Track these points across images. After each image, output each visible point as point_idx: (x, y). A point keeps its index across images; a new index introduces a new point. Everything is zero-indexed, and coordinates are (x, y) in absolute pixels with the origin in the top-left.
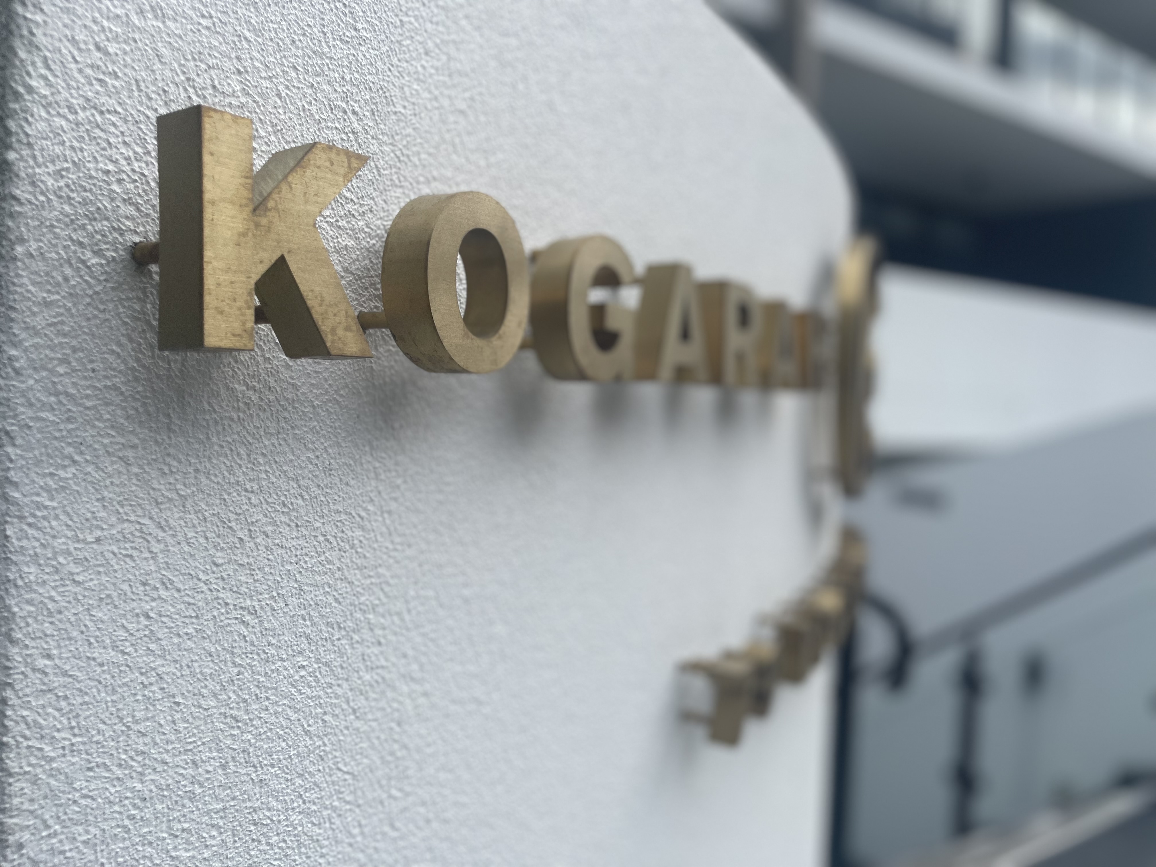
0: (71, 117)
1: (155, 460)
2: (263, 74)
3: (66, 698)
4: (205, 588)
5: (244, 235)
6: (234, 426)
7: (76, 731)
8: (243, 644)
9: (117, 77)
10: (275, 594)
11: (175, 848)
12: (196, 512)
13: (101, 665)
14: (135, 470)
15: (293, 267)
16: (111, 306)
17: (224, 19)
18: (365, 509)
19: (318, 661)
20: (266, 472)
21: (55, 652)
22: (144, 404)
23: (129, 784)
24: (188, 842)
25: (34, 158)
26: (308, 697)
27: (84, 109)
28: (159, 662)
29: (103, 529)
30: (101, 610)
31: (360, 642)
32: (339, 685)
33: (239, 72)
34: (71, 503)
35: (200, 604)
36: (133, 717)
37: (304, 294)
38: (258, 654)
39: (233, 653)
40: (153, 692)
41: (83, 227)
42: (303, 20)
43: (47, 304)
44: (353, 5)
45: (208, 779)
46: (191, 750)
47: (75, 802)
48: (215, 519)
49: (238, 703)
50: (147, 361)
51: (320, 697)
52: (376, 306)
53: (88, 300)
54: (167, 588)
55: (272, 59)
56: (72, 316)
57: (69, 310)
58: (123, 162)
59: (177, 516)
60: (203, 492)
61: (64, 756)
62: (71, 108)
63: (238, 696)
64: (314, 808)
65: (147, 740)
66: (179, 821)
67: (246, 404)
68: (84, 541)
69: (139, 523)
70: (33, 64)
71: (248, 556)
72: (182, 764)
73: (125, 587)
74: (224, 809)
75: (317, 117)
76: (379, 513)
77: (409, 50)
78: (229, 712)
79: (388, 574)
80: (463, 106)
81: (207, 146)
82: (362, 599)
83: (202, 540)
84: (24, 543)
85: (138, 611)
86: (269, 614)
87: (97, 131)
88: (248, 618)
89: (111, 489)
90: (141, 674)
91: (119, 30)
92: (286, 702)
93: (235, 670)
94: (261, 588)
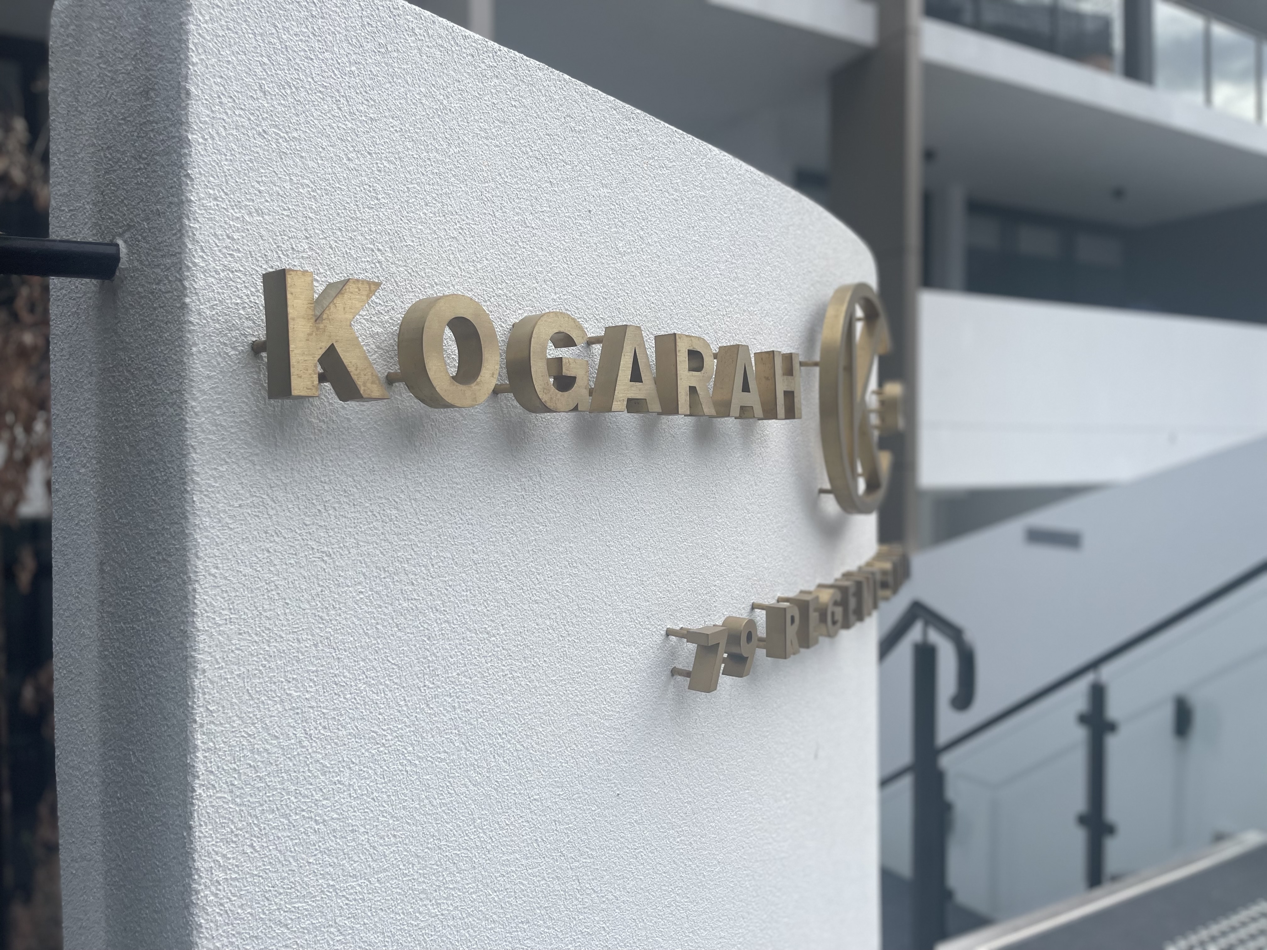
0: (217, 276)
1: (269, 462)
2: (321, 236)
3: (226, 592)
4: (299, 538)
5: (310, 334)
6: (312, 443)
7: (232, 611)
8: (323, 573)
9: (239, 251)
10: (342, 545)
11: (289, 689)
12: (293, 493)
13: (245, 576)
14: (258, 468)
15: (339, 350)
16: (242, 377)
17: (297, 209)
18: (398, 497)
19: (371, 590)
20: (333, 471)
21: (220, 566)
22: (262, 431)
23: (262, 645)
24: (296, 687)
25: (199, 300)
26: (366, 612)
27: (223, 271)
28: (275, 578)
29: (243, 500)
30: (243, 545)
31: (400, 581)
32: (386, 607)
33: (307, 238)
34: (226, 485)
35: (297, 547)
36: (263, 607)
37: (346, 364)
38: (333, 581)
39: (318, 578)
40: (274, 595)
41: (226, 335)
42: (343, 201)
43: (209, 377)
44: (375, 185)
45: (307, 651)
46: (295, 632)
47: (232, 651)
48: (304, 498)
49: (322, 609)
50: (262, 406)
51: (373, 613)
52: (396, 368)
53: (230, 374)
54: (278, 536)
55: (326, 227)
56: (222, 383)
57: (220, 380)
58: (245, 297)
59: (282, 495)
60: (296, 481)
61: (226, 624)
62: (216, 272)
63: (322, 604)
64: (373, 682)
65: (271, 622)
66: (291, 673)
67: (319, 430)
68: (233, 506)
69: (262, 498)
70: (195, 250)
71: (324, 521)
72: (291, 639)
73: (255, 533)
74: (317, 671)
75: (355, 256)
76: (408, 500)
77: (414, 205)
78: (317, 613)
79: (416, 540)
80: (456, 234)
81: (289, 290)
82: (399, 554)
83: (297, 510)
84: (203, 505)
85: (263, 547)
86: (339, 557)
87: (231, 282)
88: (326, 558)
89: (246, 478)
90: (266, 583)
91: (239, 225)
92: (352, 612)
93: (320, 589)
94: (333, 541)
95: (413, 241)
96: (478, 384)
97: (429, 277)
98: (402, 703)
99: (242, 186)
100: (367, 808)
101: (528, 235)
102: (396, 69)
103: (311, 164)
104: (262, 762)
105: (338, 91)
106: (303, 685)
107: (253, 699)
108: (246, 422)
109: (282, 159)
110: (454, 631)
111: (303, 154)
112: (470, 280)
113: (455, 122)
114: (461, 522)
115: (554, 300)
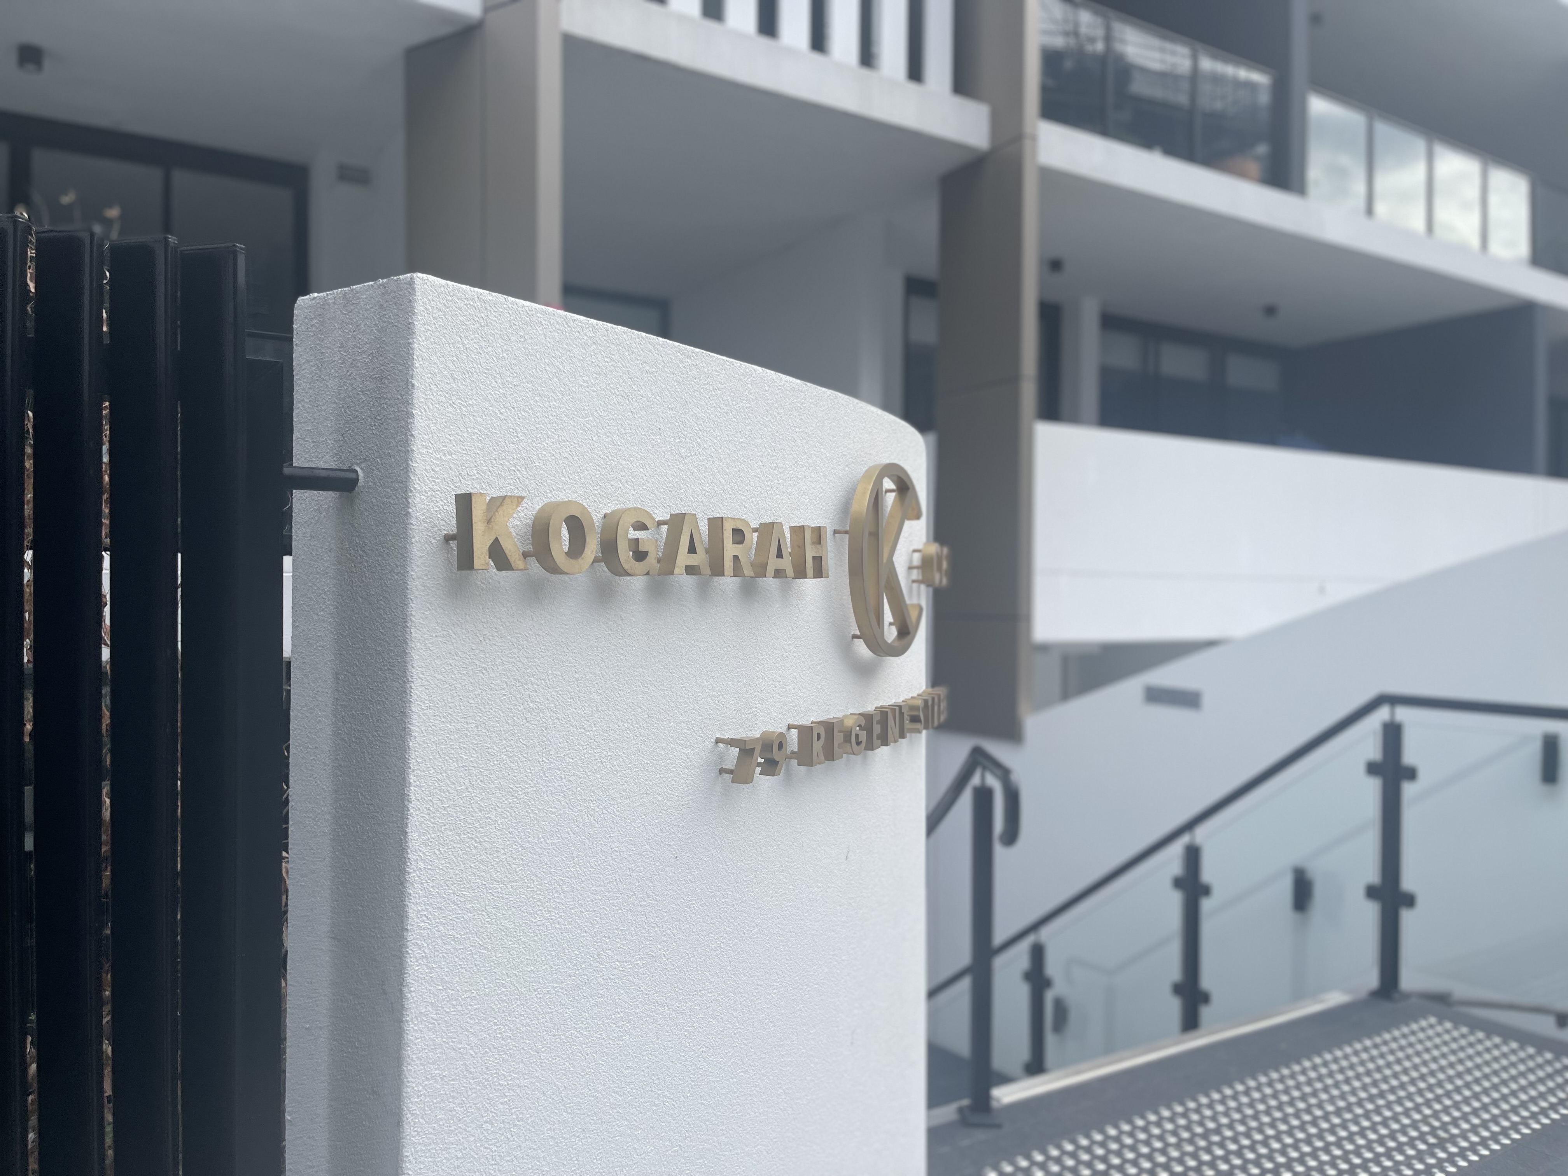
0: (426, 495)
1: (453, 609)
2: (484, 465)
4: (469, 658)
5: (484, 532)
7: (431, 702)
8: (482, 681)
9: (438, 478)
10: (493, 663)
11: (461, 753)
12: (466, 629)
14: (446, 612)
15: (500, 540)
16: (438, 556)
17: (470, 449)
18: (528, 633)
19: (510, 694)
20: (489, 615)
21: (424, 673)
22: (449, 590)
23: (447, 724)
24: (465, 753)
25: (417, 510)
26: (507, 708)
27: (429, 491)
28: (455, 682)
29: (438, 633)
30: (438, 661)
31: (528, 689)
32: (519, 706)
33: (476, 466)
34: (429, 623)
35: (468, 663)
36: (448, 701)
37: (504, 548)
38: (488, 686)
39: (479, 684)
40: (454, 693)
41: (430, 530)
42: (497, 441)
43: (421, 557)
44: (516, 428)
45: (472, 730)
46: (466, 718)
47: (431, 726)
48: (472, 632)
49: (481, 704)
50: (452, 575)
51: (512, 709)
52: (530, 548)
53: (432, 555)
54: (457, 656)
55: (487, 458)
56: (428, 560)
57: (427, 558)
58: (441, 507)
59: (459, 630)
60: (468, 622)
61: (427, 709)
62: (426, 492)
63: (481, 701)
64: (511, 755)
65: (452, 710)
66: (463, 744)
67: (482, 589)
68: (432, 636)
69: (448, 631)
70: (415, 480)
71: (484, 647)
72: (463, 722)
73: (444, 653)
74: (478, 744)
75: (504, 476)
76: (534, 635)
77: (540, 439)
78: (478, 707)
79: (539, 662)
80: (567, 455)
81: (473, 505)
82: (528, 671)
83: (467, 640)
84: (416, 635)
85: (448, 663)
86: (492, 671)
87: (433, 498)
88: (484, 671)
89: (440, 619)
90: (450, 686)
92: (499, 708)
93: (480, 691)
94: (489, 660)
95: (539, 463)
96: (582, 558)
97: (549, 485)
98: (528, 771)
99: (441, 438)
100: (506, 837)
101: (616, 451)
102: (530, 350)
103: (478, 419)
104: (446, 798)
105: (495, 371)
106: (469, 752)
107: (441, 757)
108: (440, 584)
109: (462, 418)
110: (562, 725)
111: (475, 414)
112: (575, 486)
113: (567, 379)
114: (567, 651)
115: (633, 495)
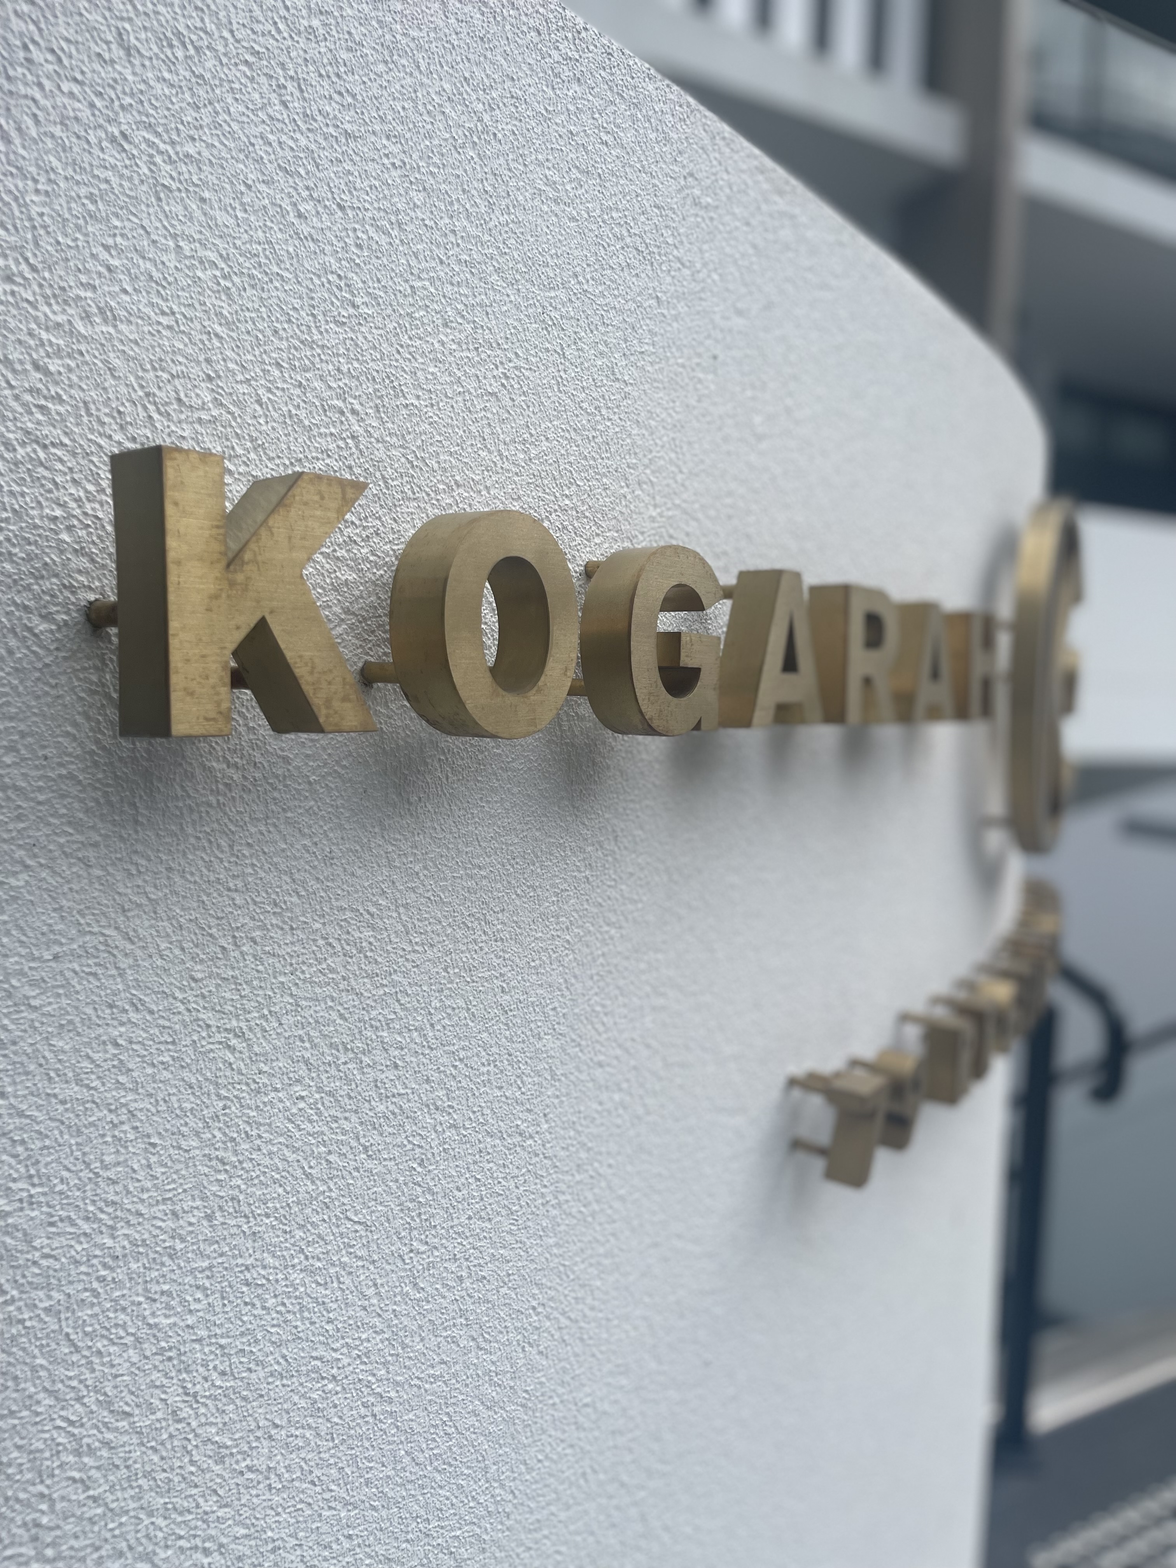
1: (120, 859)
2: (240, 377)
3: (23, 1142)
4: (182, 1008)
5: (216, 597)
6: (212, 813)
7: (36, 1180)
8: (228, 1073)
9: (61, 401)
10: (266, 1012)
11: (153, 1314)
12: (169, 919)
13: (63, 1102)
14: (98, 872)
15: (276, 629)
16: (63, 679)
17: (189, 313)
18: (376, 904)
19: (320, 1090)
20: (253, 865)
21: (9, 1089)
22: (106, 793)
23: (98, 1239)
24: (168, 1307)
26: (308, 1134)
27: (23, 444)
28: (130, 1097)
29: (61, 944)
30: (62, 1038)
31: (373, 1065)
32: (346, 1119)
33: (210, 378)
34: (25, 915)
35: (177, 1027)
36: (102, 1161)
37: (291, 661)
38: (247, 1084)
39: (217, 1084)
40: (125, 1132)
41: (28, 588)
42: (286, 303)
44: (350, 275)
45: (192, 1232)
46: (170, 1199)
47: (35, 1263)
48: (192, 926)
49: (224, 1143)
50: (107, 742)
51: (323, 1133)
53: (37, 674)
54: (137, 1009)
55: (250, 357)
56: (19, 695)
57: (14, 688)
58: (73, 505)
59: (147, 924)
60: (177, 894)
61: (22, 1209)
63: (225, 1134)
64: (318, 1264)
65: (119, 1188)
66: (158, 1282)
67: (226, 785)
68: (40, 959)
69: (103, 935)
71: (233, 968)
72: (159, 1215)
73: (89, 1010)
74: (210, 1268)
75: (307, 423)
76: (393, 907)
77: (423, 324)
78: (214, 1153)
79: (405, 982)
80: (495, 387)
81: (171, 494)
82: (374, 1013)
83: (177, 952)
85: (104, 1038)
86: (259, 1035)
87: (40, 470)
88: (234, 1042)
89: (70, 896)
90: (110, 1111)
91: (61, 342)
92: (281, 1140)
93: (221, 1104)
94: (248, 1005)
95: (418, 397)
97: (445, 470)
98: (371, 1292)
99: (70, 253)
100: (302, 1501)
101: (618, 396)
102: (398, 37)
103: (222, 217)
104: (98, 1468)
105: (282, 65)
106: (183, 1302)
107: (77, 1350)
108: (71, 776)
109: (159, 199)
110: (464, 1140)
111: (207, 195)
112: (516, 479)
113: (502, 160)
114: (484, 938)
115: (653, 519)
